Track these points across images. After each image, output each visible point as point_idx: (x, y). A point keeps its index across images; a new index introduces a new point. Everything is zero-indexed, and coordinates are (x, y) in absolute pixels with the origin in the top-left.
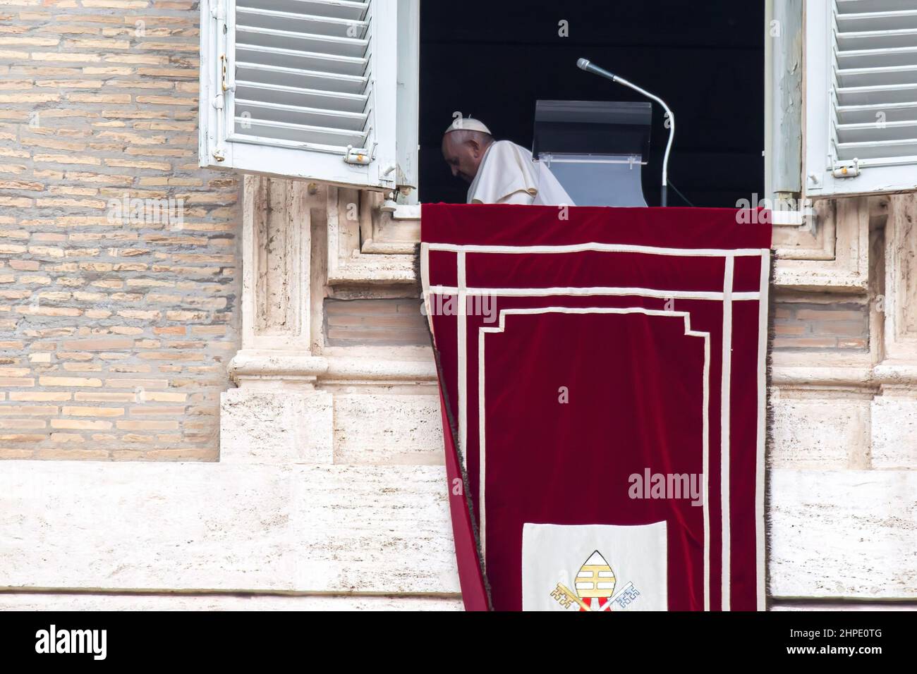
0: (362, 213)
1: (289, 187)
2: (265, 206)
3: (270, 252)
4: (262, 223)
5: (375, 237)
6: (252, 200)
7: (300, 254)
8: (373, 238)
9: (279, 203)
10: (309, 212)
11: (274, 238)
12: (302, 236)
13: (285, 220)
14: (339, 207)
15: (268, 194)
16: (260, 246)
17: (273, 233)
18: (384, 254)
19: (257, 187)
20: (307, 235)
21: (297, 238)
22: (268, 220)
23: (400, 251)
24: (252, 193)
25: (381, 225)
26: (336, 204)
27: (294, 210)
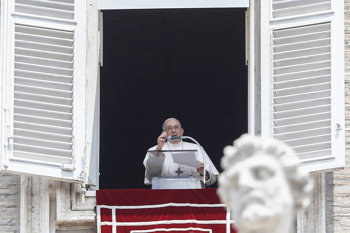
0: (72, 195)
1: (41, 185)
2: (30, 193)
3: (32, 212)
4: (29, 200)
5: (77, 204)
6: (24, 190)
7: (45, 211)
8: (76, 204)
9: (36, 192)
10: (49, 195)
11: (34, 207)
12: (46, 205)
13: (39, 199)
14: (61, 191)
15: (31, 188)
16: (28, 209)
17: (33, 204)
18: (81, 210)
19: (26, 185)
20: (48, 203)
21: (43, 205)
22: (31, 199)
23: (88, 209)
24: (24, 187)
25: (80, 200)
26: (60, 190)
27: (42, 195)
